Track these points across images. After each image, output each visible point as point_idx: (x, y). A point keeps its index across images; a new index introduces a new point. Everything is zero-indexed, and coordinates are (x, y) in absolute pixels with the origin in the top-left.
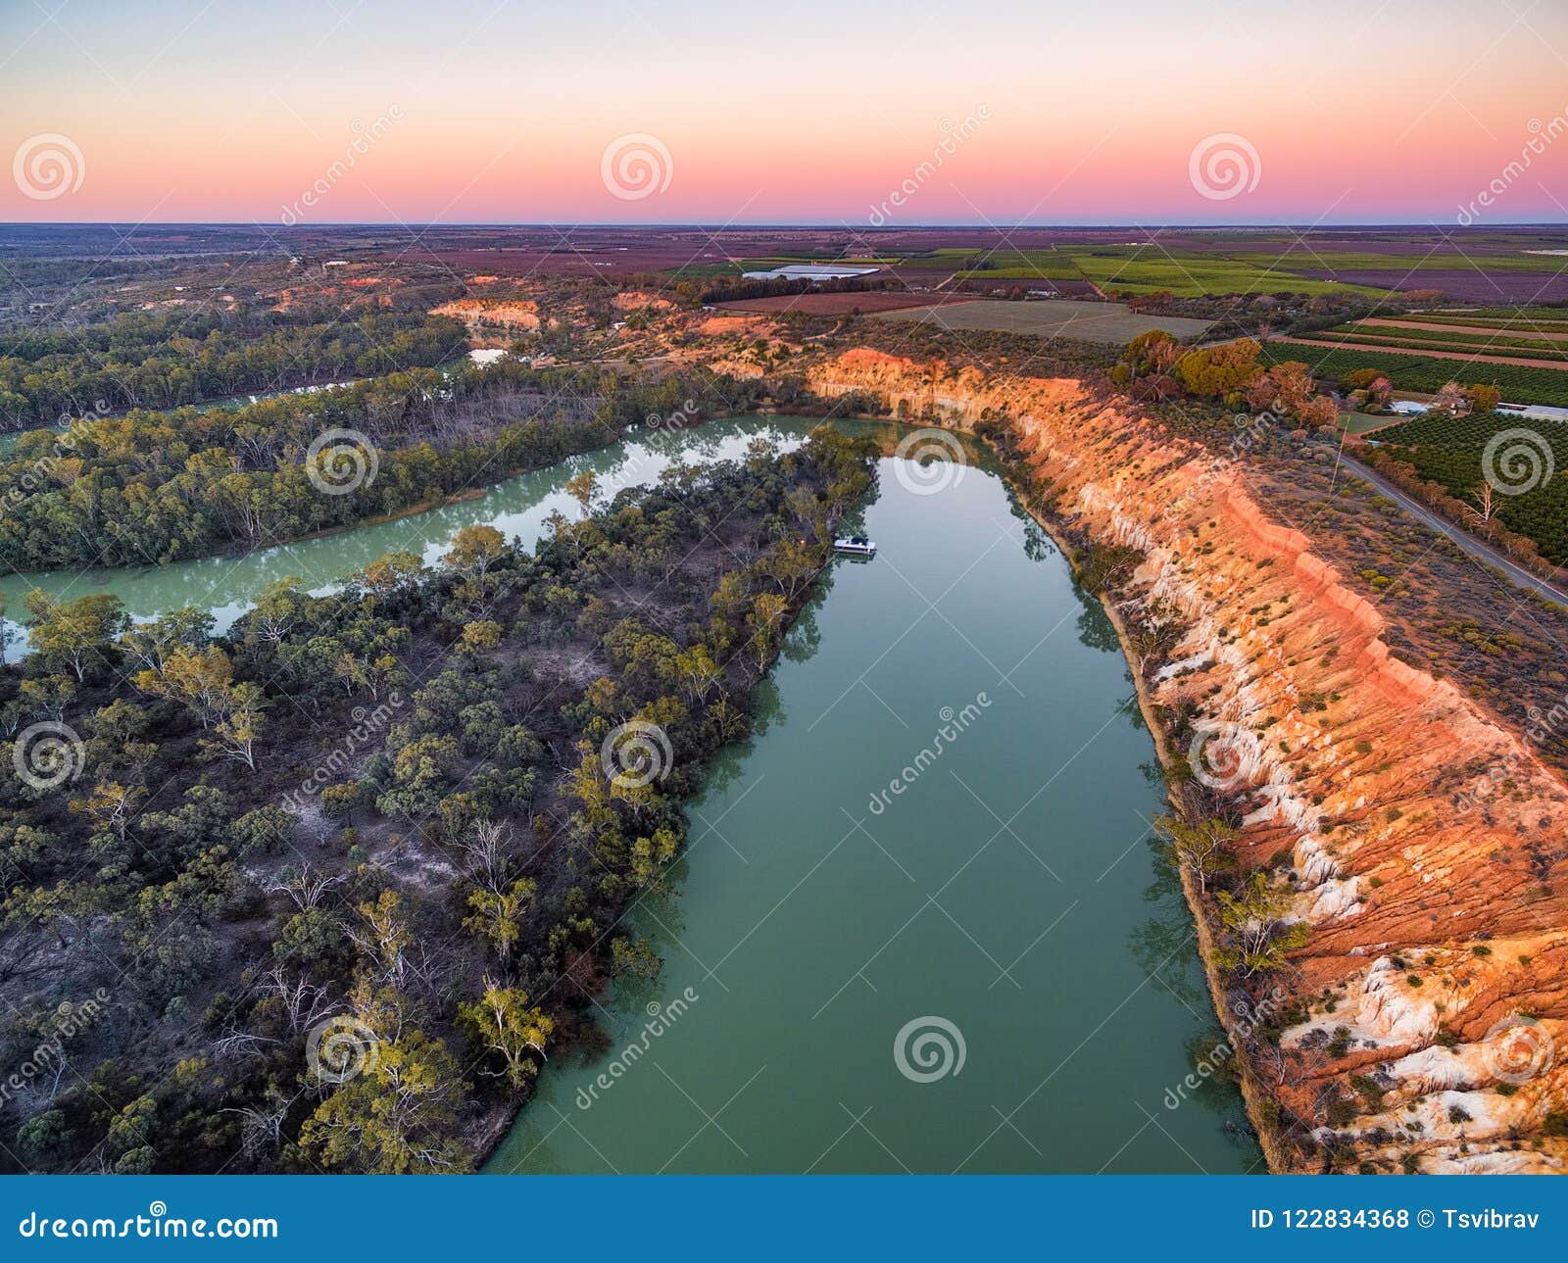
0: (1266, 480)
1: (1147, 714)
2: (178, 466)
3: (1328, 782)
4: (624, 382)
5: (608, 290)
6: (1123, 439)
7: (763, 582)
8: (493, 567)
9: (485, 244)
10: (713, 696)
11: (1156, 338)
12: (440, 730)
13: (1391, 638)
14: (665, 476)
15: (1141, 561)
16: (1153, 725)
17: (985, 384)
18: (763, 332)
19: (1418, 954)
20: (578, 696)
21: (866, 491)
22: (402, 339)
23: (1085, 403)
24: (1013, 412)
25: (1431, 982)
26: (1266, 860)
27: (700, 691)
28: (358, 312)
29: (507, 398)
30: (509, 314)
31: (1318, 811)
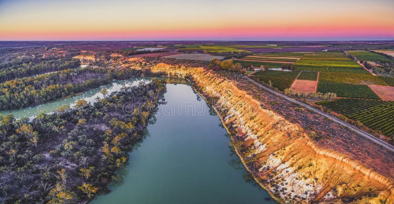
0: (237, 83)
1: (224, 126)
2: (23, 89)
3: (257, 131)
4: (112, 71)
5: (109, 53)
6: (212, 78)
7: (144, 109)
8: (84, 108)
9: (85, 45)
10: (133, 132)
11: (216, 60)
12: (74, 140)
13: (262, 106)
14: (121, 89)
15: (219, 99)
16: (226, 127)
17: (186, 69)
18: (141, 61)
19: (276, 153)
20: (103, 133)
21: (164, 91)
22: (67, 63)
23: (205, 72)
24: (192, 74)
25: (279, 156)
26: (250, 145)
27: (131, 131)
28: (58, 58)
29: (88, 74)
30: (89, 58)
31: (256, 136)
